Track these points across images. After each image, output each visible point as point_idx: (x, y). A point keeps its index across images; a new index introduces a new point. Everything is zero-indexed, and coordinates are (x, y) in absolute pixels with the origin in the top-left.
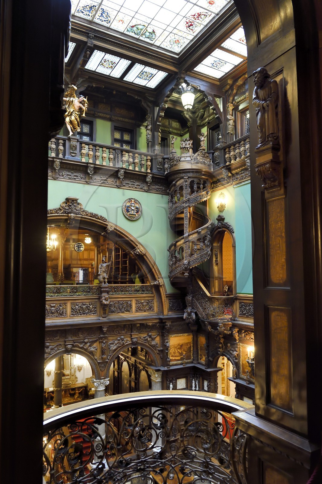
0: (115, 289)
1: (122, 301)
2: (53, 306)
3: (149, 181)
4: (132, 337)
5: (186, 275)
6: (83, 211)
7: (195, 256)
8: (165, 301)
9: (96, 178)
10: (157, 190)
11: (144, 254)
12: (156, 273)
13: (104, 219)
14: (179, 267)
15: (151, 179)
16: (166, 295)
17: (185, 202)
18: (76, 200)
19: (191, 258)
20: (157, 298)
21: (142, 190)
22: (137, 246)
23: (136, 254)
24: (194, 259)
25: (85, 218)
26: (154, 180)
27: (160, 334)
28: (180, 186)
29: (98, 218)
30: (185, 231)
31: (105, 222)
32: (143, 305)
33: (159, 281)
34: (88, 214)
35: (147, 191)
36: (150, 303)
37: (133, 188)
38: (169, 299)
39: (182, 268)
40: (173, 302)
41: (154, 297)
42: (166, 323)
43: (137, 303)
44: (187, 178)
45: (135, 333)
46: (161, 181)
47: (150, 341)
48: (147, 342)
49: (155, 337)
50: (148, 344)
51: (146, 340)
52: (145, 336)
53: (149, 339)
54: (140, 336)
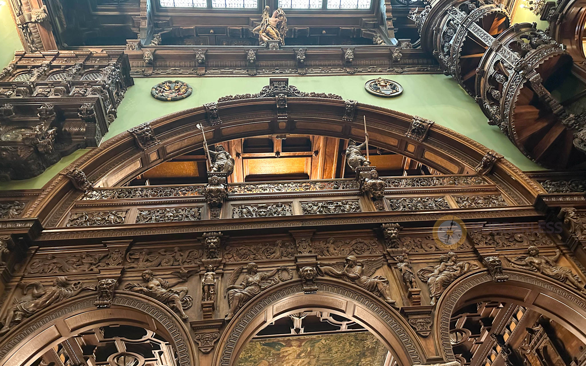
0: (394, 182)
1: (418, 197)
2: (262, 207)
3: (397, 56)
4: (481, 254)
5: (536, 78)
6: (299, 93)
7: (533, 51)
8: (528, 183)
9: (313, 70)
10: (419, 70)
11: (432, 124)
12: (475, 145)
13: (337, 96)
14: (511, 86)
15: (400, 52)
16: (524, 172)
17: (464, 23)
18: (284, 81)
19: (526, 57)
20: (506, 191)
21: (393, 73)
22: (411, 117)
23: (415, 129)
24: (535, 56)
25: (303, 99)
26: (407, 61)
27: (564, 251)
28: (446, 23)
29: (326, 97)
30: (487, 42)
31: (338, 99)
32: (478, 203)
33: (490, 153)
34: (307, 95)
35: (402, 72)
36: (493, 199)
37: (375, 72)
38: (537, 181)
39: (518, 81)
40: (554, 185)
41: (497, 190)
42: (563, 209)
43: (461, 201)
44: (452, 6)
45: (485, 246)
46: (421, 61)
47: (544, 265)
48: (534, 269)
49: (553, 258)
50: (542, 273)
51: (529, 264)
52: (520, 256)
53: (536, 261)
54: (506, 256)
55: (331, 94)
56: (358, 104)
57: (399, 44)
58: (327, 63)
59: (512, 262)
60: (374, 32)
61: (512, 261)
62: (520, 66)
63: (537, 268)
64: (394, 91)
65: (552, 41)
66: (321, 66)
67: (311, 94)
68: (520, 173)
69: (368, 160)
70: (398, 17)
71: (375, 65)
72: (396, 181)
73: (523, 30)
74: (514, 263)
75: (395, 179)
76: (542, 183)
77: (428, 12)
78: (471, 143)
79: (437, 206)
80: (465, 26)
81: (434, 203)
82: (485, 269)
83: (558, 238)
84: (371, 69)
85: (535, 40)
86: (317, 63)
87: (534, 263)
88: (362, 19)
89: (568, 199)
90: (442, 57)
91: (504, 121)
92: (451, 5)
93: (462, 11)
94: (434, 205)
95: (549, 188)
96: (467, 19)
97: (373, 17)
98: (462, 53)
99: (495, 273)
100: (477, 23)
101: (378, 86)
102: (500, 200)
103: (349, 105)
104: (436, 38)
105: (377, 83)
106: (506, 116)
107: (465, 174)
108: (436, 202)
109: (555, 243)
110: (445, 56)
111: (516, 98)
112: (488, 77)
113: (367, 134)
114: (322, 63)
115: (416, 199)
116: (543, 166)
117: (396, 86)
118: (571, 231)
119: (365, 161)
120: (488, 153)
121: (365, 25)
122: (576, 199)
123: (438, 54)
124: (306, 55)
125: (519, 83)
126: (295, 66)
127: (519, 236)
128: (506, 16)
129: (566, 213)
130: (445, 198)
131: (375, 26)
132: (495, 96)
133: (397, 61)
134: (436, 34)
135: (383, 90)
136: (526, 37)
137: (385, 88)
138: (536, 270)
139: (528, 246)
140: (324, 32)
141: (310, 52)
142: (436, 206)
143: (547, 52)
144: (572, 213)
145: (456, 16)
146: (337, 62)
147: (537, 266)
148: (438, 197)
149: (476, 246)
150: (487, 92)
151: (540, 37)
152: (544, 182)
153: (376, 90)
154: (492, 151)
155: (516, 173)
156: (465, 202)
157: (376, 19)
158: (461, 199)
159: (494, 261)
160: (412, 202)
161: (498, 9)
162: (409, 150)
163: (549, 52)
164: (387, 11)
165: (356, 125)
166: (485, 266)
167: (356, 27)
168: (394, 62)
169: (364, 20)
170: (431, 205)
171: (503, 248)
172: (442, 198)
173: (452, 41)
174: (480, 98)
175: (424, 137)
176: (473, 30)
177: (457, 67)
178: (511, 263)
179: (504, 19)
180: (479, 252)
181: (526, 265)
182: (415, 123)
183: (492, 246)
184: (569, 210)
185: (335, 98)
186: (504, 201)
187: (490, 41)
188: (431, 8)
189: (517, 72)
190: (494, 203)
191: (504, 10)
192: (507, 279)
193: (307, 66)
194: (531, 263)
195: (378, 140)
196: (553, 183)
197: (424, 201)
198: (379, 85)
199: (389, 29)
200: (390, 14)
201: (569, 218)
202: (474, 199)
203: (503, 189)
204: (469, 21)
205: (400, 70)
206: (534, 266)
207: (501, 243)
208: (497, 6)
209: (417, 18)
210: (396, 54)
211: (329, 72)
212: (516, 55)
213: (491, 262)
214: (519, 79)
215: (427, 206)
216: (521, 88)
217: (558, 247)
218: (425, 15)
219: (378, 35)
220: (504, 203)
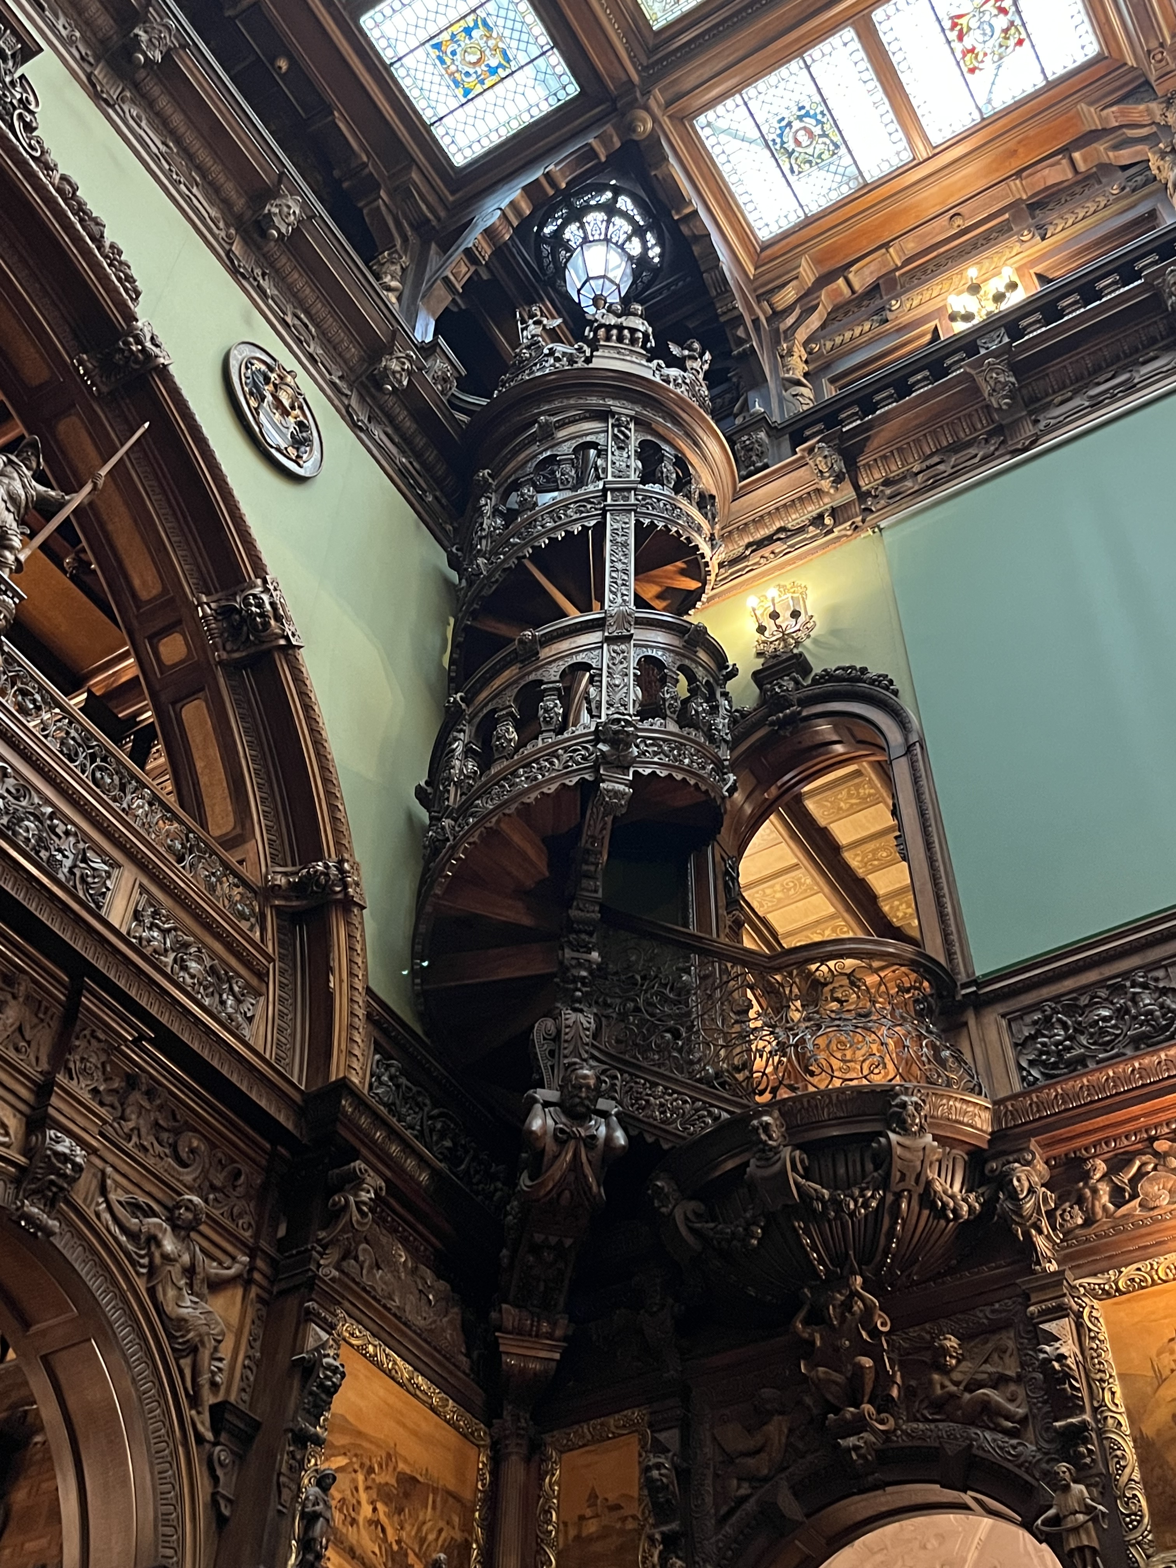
0: (27, 693)
3: (394, 372)
4: (51, 1111)
5: (616, 794)
6: (29, 128)
7: (672, 727)
8: (351, 1026)
9: (144, 124)
10: (402, 472)
11: (290, 645)
12: (333, 809)
13: (130, 279)
14: (554, 754)
15: (410, 373)
16: (369, 991)
17: (613, 490)
18: (19, 39)
19: (646, 725)
20: (282, 1000)
21: (336, 402)
22: (260, 569)
23: (239, 611)
24: (664, 740)
25: (21, 163)
26: (402, 415)
27: (257, 1276)
28: (581, 441)
29: (98, 240)
30: (612, 596)
31: (126, 290)
32: (185, 968)
33: (346, 866)
34: (48, 168)
35: (360, 429)
36: (231, 989)
37: (299, 342)
38: (376, 1042)
39: (579, 758)
40: (398, 1086)
41: (262, 976)
42: (358, 1164)
43: (147, 921)
44: (632, 418)
45: (86, 1097)
46: (431, 456)
47: (175, 1271)
48: (142, 1261)
49: (213, 1269)
50: (152, 1292)
51: (143, 1238)
52: (142, 1199)
53: (169, 1245)
54: (109, 1170)
55: (120, 253)
56: (163, 371)
57: (428, 350)
58: (204, 156)
59: (107, 1201)
60: (405, 239)
61: (112, 1197)
62: (616, 732)
63: (151, 1266)
64: (293, 453)
65: (724, 746)
66: (178, 142)
67: (63, 178)
68: (359, 986)
69: (22, 557)
70: (494, 280)
71: (317, 326)
72: (38, 697)
73: (702, 655)
74: (110, 1208)
75: (41, 688)
76: (377, 1057)
77: (572, 360)
78: (329, 794)
79: (75, 875)
80: (609, 501)
81: (75, 860)
82: (22, 1160)
83: (276, 1231)
84: (297, 322)
85: (700, 706)
86: (177, 120)
87: (159, 1245)
88: (408, 168)
89: (394, 1149)
90: (487, 510)
91: (455, 820)
92: (632, 413)
93: (639, 456)
94: (68, 863)
95: (381, 1083)
96: (629, 490)
97: (441, 200)
98: (538, 556)
99: (34, 1192)
100: (638, 524)
101: (267, 390)
102: (244, 1007)
103: (139, 342)
104: (524, 446)
105: (273, 376)
106: (472, 815)
107: (232, 859)
108: (85, 860)
109: (256, 1236)
110: (496, 512)
111: (536, 794)
112: (532, 677)
113: (100, 483)
114: (190, 138)
115: (36, 800)
116: (421, 1016)
117: (311, 446)
118: (322, 1234)
119: (11, 548)
120: (341, 862)
121: (403, 193)
122: (410, 1164)
123: (484, 488)
124: (167, 56)
125: (575, 767)
126: (102, 42)
127: (195, 1143)
128: (704, 583)
129: (355, 1182)
130: (115, 873)
131: (421, 225)
132: (499, 739)
133: (380, 388)
134: (533, 439)
135: (267, 415)
136: (691, 678)
137: (277, 417)
138: (144, 1271)
139: (191, 1189)
140: (283, 64)
141: (186, 64)
142: (71, 871)
143: (692, 762)
144: (368, 1192)
145: (616, 453)
146: (230, 189)
147: (158, 1259)
148: (100, 852)
149: (61, 1078)
150: (494, 711)
151: (714, 710)
152: (387, 1056)
153: (251, 394)
154: (355, 866)
155: (352, 975)
156: (155, 934)
157: (442, 214)
158: (155, 914)
159: (65, 1158)
160: (17, 799)
161: (705, 549)
162: (162, 649)
163: (695, 765)
164: (490, 233)
165: (93, 419)
166: (27, 1151)
167: (375, 165)
168: (372, 378)
169: (415, 175)
170: (59, 857)
171: (123, 1143)
172: (110, 865)
173: (546, 498)
174: (463, 706)
175: (236, 655)
176: (614, 531)
177: (491, 573)
178: (101, 1200)
179: (694, 585)
180: (54, 1100)
181: (133, 1236)
182: (255, 596)
183: (102, 1111)
184: (368, 1179)
185: (119, 279)
186: (250, 1020)
187: (619, 600)
188: (588, 360)
189: (598, 736)
190: (223, 1003)
191: (713, 568)
192: (49, 1233)
193: (136, 86)
194: (153, 1240)
195: (110, 527)
196: (403, 1080)
197: (53, 829)
198: (271, 387)
199: (446, 280)
200: (487, 251)
201: (351, 1198)
202: (186, 945)
203: (282, 986)
204: (628, 499)
205: (362, 417)
206: (150, 1255)
207: (131, 1124)
208: (712, 538)
209: (534, 344)
210: (395, 366)
211: (182, 187)
212: (636, 693)
213: (56, 1154)
214: (584, 758)
215: (47, 849)
216: (567, 782)
217: (252, 1253)
218: (557, 359)
219: (405, 260)
220: (244, 1025)
